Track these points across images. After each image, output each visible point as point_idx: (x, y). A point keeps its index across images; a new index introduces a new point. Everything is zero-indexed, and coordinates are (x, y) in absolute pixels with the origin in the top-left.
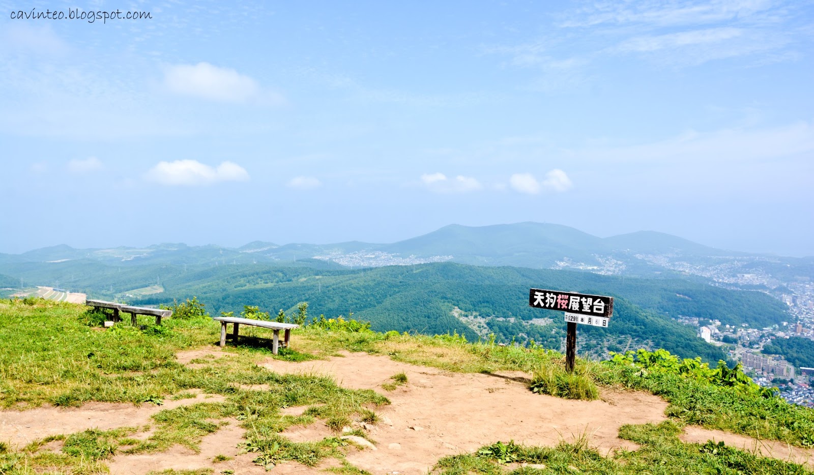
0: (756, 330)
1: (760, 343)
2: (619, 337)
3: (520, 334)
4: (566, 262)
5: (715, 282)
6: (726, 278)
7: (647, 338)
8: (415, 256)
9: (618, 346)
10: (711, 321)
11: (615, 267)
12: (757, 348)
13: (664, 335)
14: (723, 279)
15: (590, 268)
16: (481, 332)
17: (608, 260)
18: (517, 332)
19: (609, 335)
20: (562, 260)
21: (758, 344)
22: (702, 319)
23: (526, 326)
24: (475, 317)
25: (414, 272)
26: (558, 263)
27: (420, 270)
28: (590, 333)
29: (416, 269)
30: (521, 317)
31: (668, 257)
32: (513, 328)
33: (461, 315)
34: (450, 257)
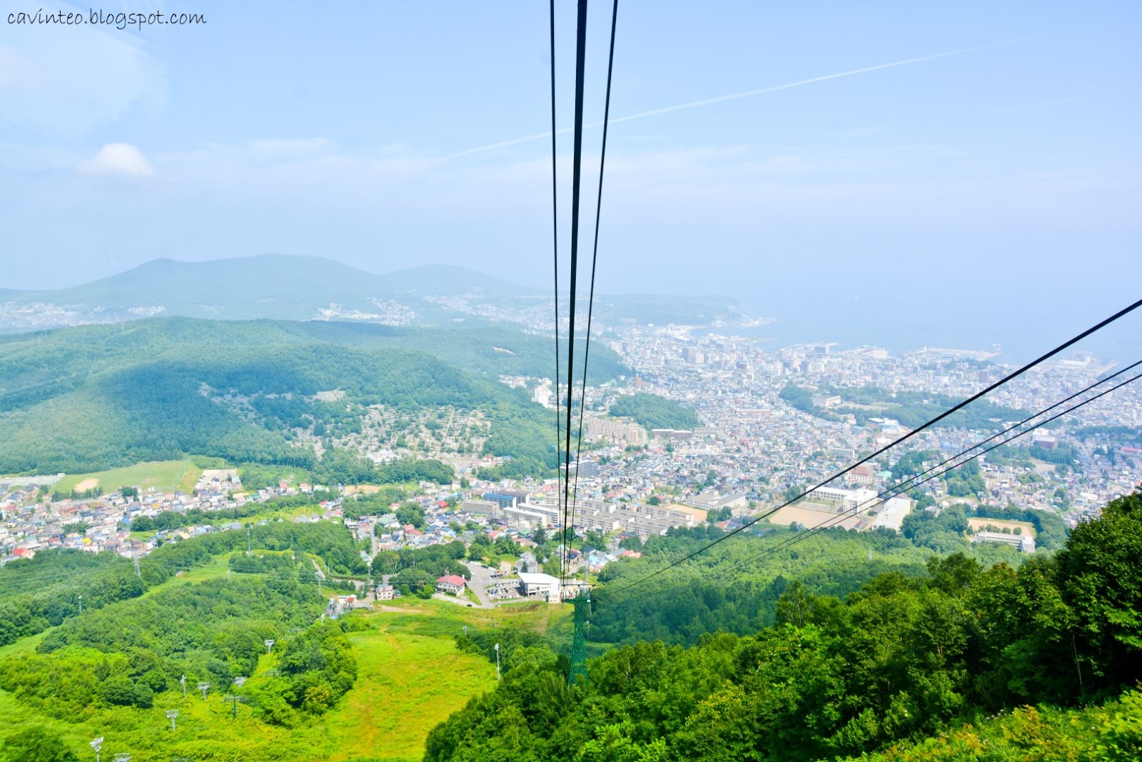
0: (592, 388)
1: (605, 404)
2: (438, 409)
3: (303, 416)
4: (334, 310)
5: (532, 329)
6: (542, 324)
7: (474, 408)
8: (104, 309)
9: (438, 421)
10: (540, 380)
11: (401, 315)
12: (603, 410)
13: (494, 403)
14: (539, 324)
15: (369, 317)
16: (246, 416)
17: (390, 305)
18: (298, 413)
19: (425, 408)
20: (328, 307)
21: (603, 405)
22: (528, 378)
23: (310, 403)
24: (234, 395)
25: (124, 333)
26: (323, 311)
27: (132, 330)
28: (399, 406)
29: (126, 329)
30: (299, 392)
31: (467, 299)
32: (291, 408)
33: (212, 394)
34: (160, 309)
